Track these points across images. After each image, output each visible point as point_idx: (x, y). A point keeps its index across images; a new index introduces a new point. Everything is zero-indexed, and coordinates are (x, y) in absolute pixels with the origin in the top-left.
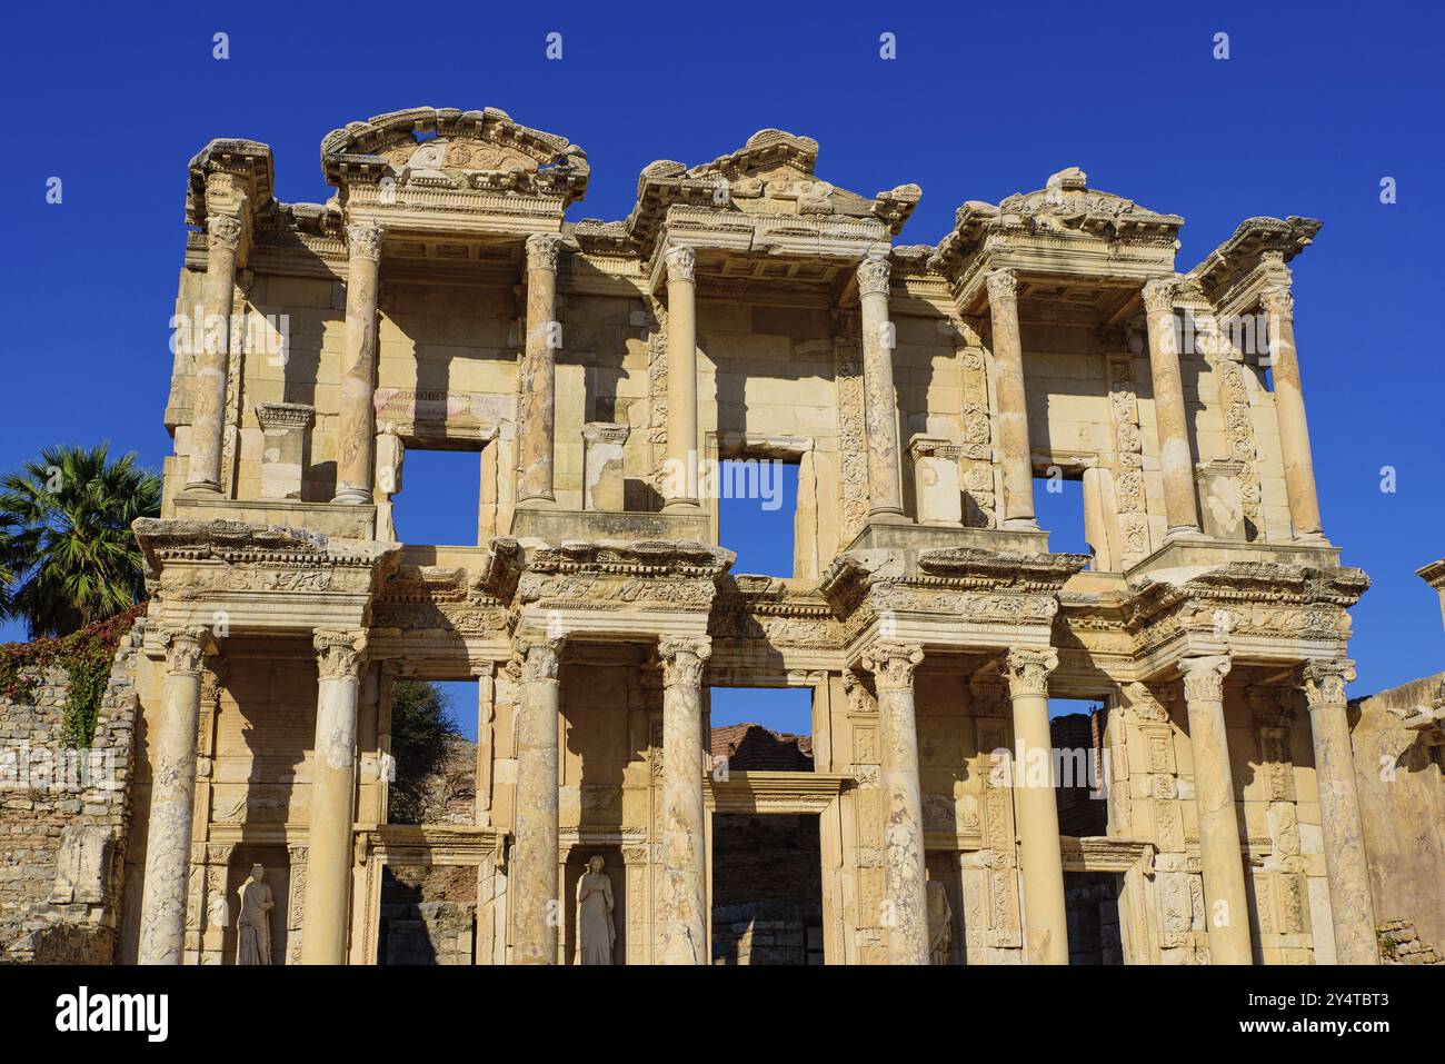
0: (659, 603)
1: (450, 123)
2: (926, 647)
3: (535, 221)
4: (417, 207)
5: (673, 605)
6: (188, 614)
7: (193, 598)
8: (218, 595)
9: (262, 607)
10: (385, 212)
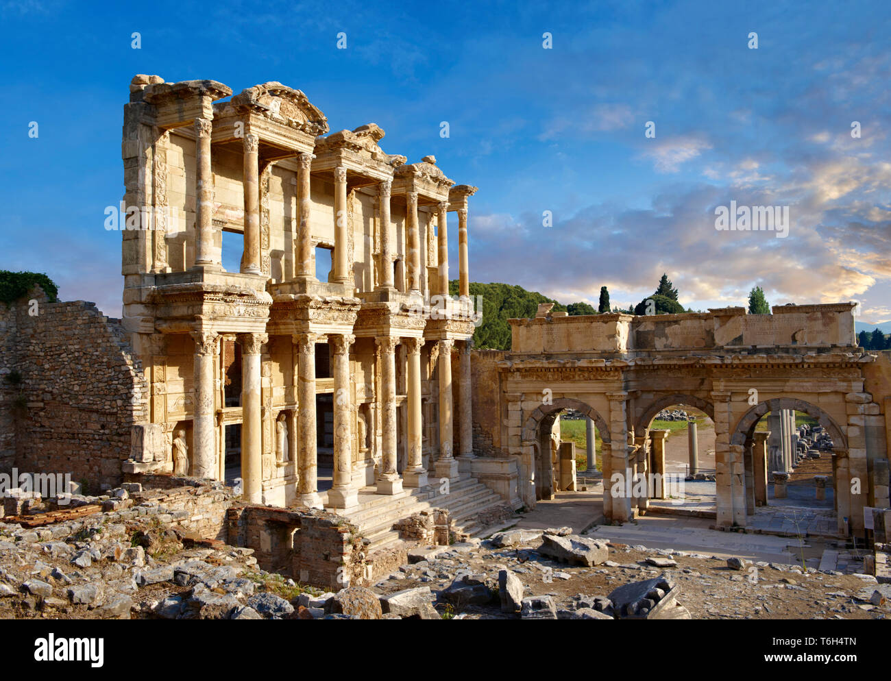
0: (342, 322)
1: (288, 94)
2: (401, 338)
3: (307, 147)
4: (272, 132)
5: (346, 322)
6: (210, 327)
7: (215, 319)
8: (223, 317)
9: (235, 323)
10: (261, 131)
